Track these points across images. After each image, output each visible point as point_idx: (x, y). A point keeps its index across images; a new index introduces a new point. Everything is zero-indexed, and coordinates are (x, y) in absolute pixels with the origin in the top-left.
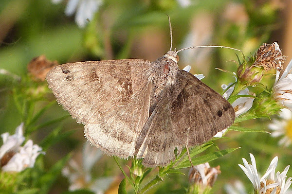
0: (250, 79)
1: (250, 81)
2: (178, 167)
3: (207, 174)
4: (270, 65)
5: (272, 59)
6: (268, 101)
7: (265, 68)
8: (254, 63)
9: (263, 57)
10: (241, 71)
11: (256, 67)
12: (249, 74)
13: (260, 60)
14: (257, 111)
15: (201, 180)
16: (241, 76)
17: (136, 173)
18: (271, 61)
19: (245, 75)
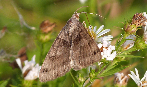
0: (130, 31)
1: (130, 32)
2: (100, 76)
3: (122, 79)
4: (139, 23)
5: (140, 20)
6: (141, 42)
7: (137, 25)
8: (131, 23)
9: (136, 20)
10: (126, 27)
11: (132, 25)
12: (129, 29)
13: (134, 21)
14: (136, 47)
15: (119, 82)
16: (125, 30)
17: (80, 80)
18: (139, 21)
19: (127, 29)
